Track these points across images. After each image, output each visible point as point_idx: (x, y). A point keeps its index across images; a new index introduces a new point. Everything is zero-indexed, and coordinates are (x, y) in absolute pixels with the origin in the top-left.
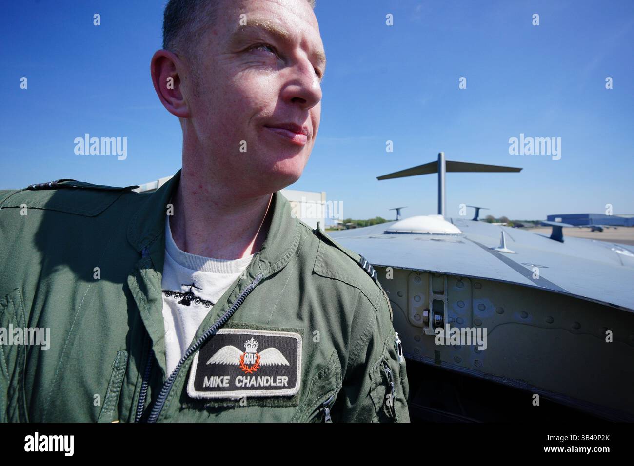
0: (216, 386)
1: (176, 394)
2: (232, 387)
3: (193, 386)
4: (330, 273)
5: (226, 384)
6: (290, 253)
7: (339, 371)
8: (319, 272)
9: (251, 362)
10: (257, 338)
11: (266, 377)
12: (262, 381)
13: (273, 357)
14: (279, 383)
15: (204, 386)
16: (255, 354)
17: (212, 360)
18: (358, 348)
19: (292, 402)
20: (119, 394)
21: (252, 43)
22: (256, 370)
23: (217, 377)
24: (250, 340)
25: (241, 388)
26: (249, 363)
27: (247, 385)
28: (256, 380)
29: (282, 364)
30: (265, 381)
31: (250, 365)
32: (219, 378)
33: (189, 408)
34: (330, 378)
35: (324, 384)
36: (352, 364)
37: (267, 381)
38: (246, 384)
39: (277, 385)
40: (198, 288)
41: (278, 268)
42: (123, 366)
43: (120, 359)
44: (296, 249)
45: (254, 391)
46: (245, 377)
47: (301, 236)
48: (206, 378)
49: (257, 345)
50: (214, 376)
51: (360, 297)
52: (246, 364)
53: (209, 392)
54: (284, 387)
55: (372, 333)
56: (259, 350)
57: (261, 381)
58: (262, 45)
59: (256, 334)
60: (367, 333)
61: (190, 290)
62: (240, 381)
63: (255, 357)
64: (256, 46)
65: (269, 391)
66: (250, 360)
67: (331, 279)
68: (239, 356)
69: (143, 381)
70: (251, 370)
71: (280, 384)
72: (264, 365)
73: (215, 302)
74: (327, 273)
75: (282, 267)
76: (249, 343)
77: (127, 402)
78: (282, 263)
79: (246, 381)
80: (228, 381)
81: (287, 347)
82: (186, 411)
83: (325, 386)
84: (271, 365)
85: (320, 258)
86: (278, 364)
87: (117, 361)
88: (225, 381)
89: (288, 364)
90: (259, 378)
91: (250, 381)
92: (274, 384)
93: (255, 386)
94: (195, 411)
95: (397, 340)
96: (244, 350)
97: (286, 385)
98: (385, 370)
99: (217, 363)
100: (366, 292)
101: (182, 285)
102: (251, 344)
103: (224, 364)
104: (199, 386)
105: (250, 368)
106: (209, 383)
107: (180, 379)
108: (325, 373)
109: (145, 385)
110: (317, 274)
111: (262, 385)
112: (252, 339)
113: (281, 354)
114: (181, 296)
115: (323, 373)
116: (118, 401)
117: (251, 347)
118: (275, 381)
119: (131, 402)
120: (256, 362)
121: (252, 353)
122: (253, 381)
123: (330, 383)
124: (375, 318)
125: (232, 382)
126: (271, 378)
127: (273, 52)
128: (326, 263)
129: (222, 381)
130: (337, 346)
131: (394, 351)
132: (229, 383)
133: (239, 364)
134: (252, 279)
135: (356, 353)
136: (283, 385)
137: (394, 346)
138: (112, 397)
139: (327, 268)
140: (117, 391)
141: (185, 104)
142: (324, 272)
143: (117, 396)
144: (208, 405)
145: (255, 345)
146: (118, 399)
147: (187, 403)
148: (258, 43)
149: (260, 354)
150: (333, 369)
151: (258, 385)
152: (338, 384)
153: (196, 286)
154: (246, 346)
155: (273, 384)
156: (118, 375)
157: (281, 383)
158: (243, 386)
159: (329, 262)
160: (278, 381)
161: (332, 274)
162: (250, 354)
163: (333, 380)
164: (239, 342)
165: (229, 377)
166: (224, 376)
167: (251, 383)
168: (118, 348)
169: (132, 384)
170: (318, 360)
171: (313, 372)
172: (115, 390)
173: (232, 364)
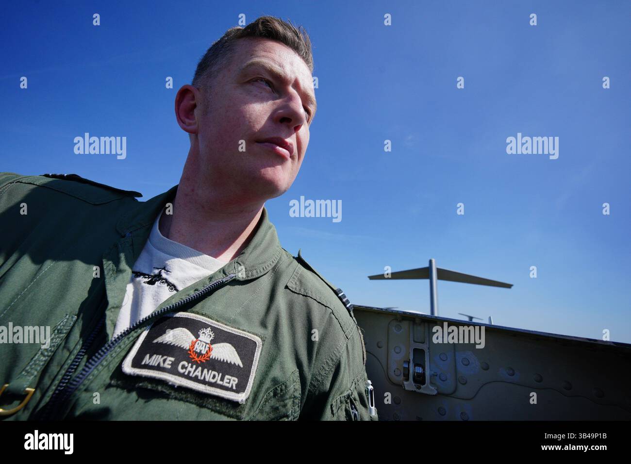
0: (156, 365)
1: (108, 365)
2: (173, 371)
3: (131, 361)
4: (302, 290)
5: (167, 365)
6: (267, 266)
7: (298, 394)
8: (293, 288)
9: (201, 351)
10: (214, 329)
11: (214, 373)
12: (209, 375)
13: (226, 352)
14: (226, 383)
15: (143, 363)
16: (208, 344)
17: (160, 340)
18: (323, 373)
19: (235, 411)
20: (49, 359)
21: (254, 77)
22: (204, 361)
23: (160, 356)
24: (206, 329)
25: (182, 375)
26: (199, 351)
27: (191, 375)
28: (202, 372)
29: (234, 364)
30: (212, 376)
31: (199, 354)
32: (162, 357)
33: (117, 386)
34: (287, 399)
35: (278, 405)
36: (313, 392)
37: (214, 377)
38: (189, 372)
39: (224, 385)
40: (168, 271)
41: (252, 276)
42: (66, 330)
43: (66, 322)
44: (273, 265)
45: (197, 383)
46: (190, 365)
47: (280, 257)
48: (148, 356)
49: (212, 336)
50: (157, 355)
51: (331, 318)
52: (195, 351)
53: (146, 370)
54: (230, 389)
55: (340, 358)
56: (213, 342)
57: (206, 375)
58: (262, 79)
59: (214, 325)
60: (334, 358)
61: (160, 272)
62: (183, 367)
63: (207, 347)
64: (256, 80)
65: (214, 388)
66: (201, 349)
67: (303, 295)
68: (190, 341)
69: (81, 349)
70: (199, 359)
71: (227, 385)
72: (215, 358)
73: (180, 288)
74: (300, 290)
75: (257, 276)
76: (204, 331)
77: (54, 368)
78: (257, 272)
79: (190, 369)
80: (170, 363)
81: (244, 347)
82: (113, 390)
83: (280, 408)
84: (222, 360)
85: (295, 277)
86: (230, 362)
87: (62, 324)
88: (168, 362)
89: (241, 366)
90: (206, 371)
91: (195, 371)
92: (221, 383)
93: (199, 378)
94: (123, 392)
95: (368, 385)
96: (197, 336)
97: (234, 388)
98: (351, 411)
99: (164, 343)
100: (338, 315)
101: (154, 268)
102: (206, 333)
103: (172, 344)
104: (136, 363)
105: (198, 357)
106: (150, 361)
107: (119, 349)
108: (281, 390)
109: (81, 353)
110: (290, 290)
111: (207, 380)
112: (209, 329)
113: (236, 353)
114: (149, 278)
115: (279, 389)
116: (44, 366)
117: (206, 336)
118: (222, 379)
119: (58, 370)
120: (207, 352)
121: (205, 342)
122: (198, 373)
123: (285, 406)
124: (345, 345)
125: (174, 365)
126: (219, 375)
127: (270, 86)
128: (301, 282)
129: (164, 361)
130: (299, 365)
131: (364, 395)
132: (171, 365)
133: (188, 348)
134: (224, 275)
135: (319, 379)
136: (230, 387)
137: (365, 390)
138: (39, 361)
139: (301, 286)
140: (48, 356)
141: (195, 124)
142: (297, 288)
143: (45, 361)
144: (141, 384)
145: (211, 336)
146: (46, 364)
147: (118, 380)
148: (258, 77)
149: (213, 346)
150: (291, 388)
151: (202, 378)
152: (295, 413)
153: (166, 269)
154: (200, 333)
155: (219, 382)
156: (56, 339)
157: (229, 383)
158: (186, 373)
159: (303, 281)
160: (226, 380)
161: (305, 291)
162: (202, 343)
163: (289, 403)
164: (194, 327)
165: (173, 359)
166: (168, 356)
167: (196, 373)
168: (69, 311)
169: (68, 350)
170: (276, 372)
171: (268, 384)
172: (46, 353)
173: (180, 346)
